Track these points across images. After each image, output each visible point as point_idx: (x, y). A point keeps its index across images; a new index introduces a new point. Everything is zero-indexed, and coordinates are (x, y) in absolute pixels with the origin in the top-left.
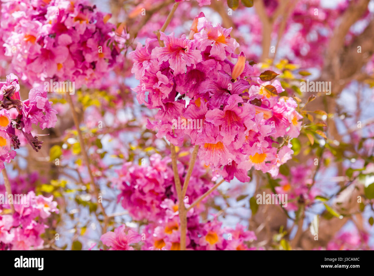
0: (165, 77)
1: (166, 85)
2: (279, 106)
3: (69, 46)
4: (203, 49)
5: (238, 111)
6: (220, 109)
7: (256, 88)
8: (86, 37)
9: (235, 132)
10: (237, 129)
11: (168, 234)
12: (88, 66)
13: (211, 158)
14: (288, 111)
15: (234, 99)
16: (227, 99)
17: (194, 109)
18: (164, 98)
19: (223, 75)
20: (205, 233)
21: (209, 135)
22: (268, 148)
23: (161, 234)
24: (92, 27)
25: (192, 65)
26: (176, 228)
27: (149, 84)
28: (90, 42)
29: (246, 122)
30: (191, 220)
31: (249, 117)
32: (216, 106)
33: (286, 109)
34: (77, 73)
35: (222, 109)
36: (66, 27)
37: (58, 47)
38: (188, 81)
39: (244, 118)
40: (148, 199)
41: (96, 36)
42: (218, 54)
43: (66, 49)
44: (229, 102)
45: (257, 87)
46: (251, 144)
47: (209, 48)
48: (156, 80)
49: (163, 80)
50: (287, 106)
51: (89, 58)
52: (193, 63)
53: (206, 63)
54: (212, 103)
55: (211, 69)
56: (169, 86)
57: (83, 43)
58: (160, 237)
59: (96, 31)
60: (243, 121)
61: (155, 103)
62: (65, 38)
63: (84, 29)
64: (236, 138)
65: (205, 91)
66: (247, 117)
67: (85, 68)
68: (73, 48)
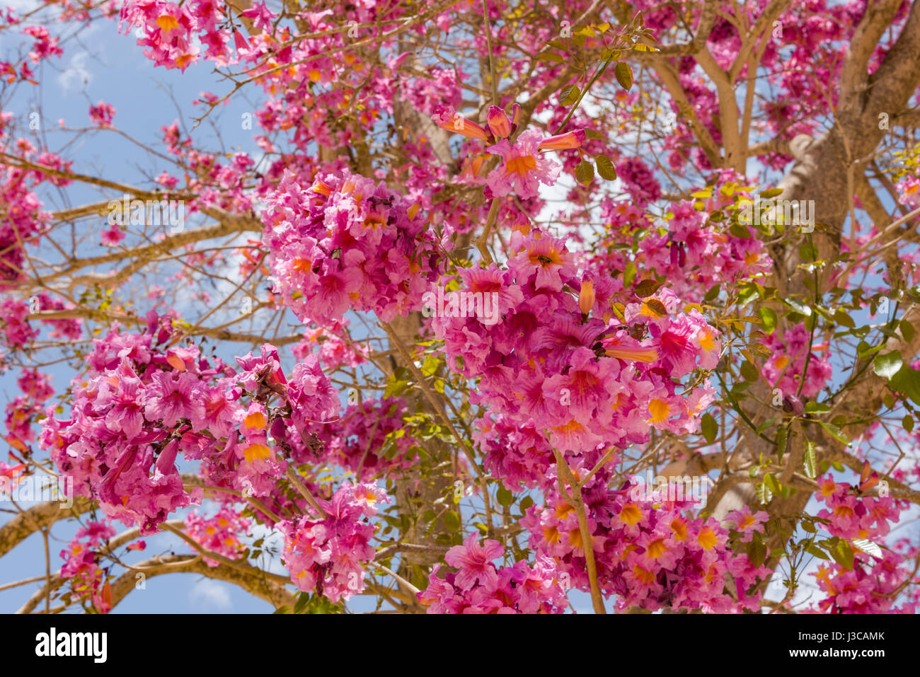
0: (475, 335)
1: (479, 347)
2: (676, 326)
3: (362, 265)
4: (524, 281)
5: (593, 370)
6: (562, 374)
7: (635, 308)
8: (385, 248)
9: (593, 405)
10: (594, 399)
11: (562, 518)
12: (396, 288)
13: (567, 444)
14: (692, 332)
15: (581, 356)
16: (570, 357)
17: (526, 376)
18: (481, 364)
19: (562, 317)
20: (618, 509)
21: (553, 414)
22: (669, 396)
23: (551, 520)
24: (392, 230)
25: (511, 310)
26: (571, 508)
27: (457, 344)
28: (393, 254)
29: (606, 386)
30: (594, 491)
31: (610, 378)
32: (555, 370)
33: (689, 330)
34: (381, 303)
35: (565, 372)
36: (353, 238)
37: (346, 270)
38: (511, 333)
39: (604, 379)
40: (529, 463)
41: (399, 245)
42: (550, 284)
43: (357, 270)
44: (573, 362)
45: (637, 305)
46: (626, 413)
47: (532, 279)
48: (465, 338)
49: (473, 340)
50: (690, 323)
51: (395, 278)
52: (511, 306)
53: (532, 302)
54: (549, 364)
55: (541, 309)
56: (483, 347)
57: (382, 256)
58: (550, 525)
59: (399, 237)
60: (602, 385)
61: (473, 370)
62: (354, 255)
63: (380, 237)
64: (595, 413)
65: (538, 347)
66: (607, 377)
67: (391, 293)
68: (369, 267)
